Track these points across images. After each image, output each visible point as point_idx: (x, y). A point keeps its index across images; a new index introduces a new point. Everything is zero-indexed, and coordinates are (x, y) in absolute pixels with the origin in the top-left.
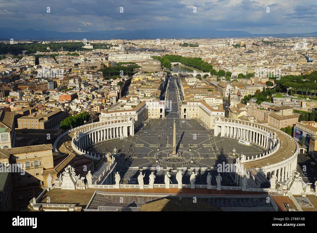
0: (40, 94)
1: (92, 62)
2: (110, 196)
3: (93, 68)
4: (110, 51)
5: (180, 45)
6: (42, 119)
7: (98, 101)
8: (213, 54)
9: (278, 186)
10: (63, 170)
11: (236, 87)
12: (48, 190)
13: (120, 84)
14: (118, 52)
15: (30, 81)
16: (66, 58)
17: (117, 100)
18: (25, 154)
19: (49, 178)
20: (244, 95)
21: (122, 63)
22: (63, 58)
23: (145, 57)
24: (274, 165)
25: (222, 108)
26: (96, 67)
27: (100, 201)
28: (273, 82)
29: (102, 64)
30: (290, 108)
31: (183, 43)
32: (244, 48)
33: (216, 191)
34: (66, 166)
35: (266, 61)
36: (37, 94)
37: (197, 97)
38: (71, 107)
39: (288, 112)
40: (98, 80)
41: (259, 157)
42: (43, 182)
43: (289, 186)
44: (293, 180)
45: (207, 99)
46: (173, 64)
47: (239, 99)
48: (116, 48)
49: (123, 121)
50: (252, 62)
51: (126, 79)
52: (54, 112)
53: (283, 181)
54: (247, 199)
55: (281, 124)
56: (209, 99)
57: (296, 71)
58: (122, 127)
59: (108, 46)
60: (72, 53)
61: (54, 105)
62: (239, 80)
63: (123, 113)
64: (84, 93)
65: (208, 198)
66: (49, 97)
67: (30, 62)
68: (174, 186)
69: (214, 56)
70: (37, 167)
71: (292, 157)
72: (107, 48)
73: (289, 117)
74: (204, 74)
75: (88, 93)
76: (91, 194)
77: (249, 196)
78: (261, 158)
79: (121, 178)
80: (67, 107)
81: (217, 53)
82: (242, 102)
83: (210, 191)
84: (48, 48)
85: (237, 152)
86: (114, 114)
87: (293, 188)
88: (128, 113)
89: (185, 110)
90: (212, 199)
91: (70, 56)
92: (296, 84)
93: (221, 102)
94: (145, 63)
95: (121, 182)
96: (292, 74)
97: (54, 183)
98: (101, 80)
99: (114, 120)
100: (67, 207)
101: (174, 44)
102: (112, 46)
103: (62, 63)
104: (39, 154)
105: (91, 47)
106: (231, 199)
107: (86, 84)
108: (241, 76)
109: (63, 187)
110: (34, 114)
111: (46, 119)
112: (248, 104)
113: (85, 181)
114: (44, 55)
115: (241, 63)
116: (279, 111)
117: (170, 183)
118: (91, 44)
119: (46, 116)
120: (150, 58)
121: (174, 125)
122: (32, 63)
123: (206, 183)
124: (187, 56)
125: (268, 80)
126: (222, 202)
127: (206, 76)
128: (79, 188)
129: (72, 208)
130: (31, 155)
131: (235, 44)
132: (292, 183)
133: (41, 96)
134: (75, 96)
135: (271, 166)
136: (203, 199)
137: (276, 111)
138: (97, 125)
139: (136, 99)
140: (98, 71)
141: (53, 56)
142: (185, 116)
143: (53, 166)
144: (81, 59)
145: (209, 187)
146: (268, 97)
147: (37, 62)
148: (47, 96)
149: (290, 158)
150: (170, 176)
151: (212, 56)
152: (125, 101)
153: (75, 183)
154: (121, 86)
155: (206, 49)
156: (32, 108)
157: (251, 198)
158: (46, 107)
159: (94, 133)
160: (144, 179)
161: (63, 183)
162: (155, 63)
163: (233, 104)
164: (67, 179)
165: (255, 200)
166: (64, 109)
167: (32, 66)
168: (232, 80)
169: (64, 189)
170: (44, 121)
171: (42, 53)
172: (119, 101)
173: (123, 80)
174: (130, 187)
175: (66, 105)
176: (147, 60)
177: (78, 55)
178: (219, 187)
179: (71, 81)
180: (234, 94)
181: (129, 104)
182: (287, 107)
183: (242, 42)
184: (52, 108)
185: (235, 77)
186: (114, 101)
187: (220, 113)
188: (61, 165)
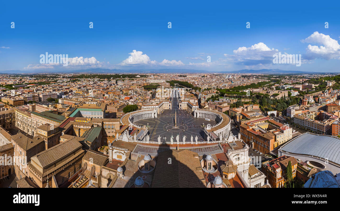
0: (117, 96)
1: (139, 83)
2: (144, 147)
3: (140, 86)
4: (147, 78)
5: (179, 76)
6: (117, 107)
7: (141, 100)
8: (193, 80)
9: (223, 139)
10: (124, 132)
11: (203, 95)
12: (116, 140)
13: (151, 93)
14: (151, 79)
15: (113, 90)
16: (128, 81)
17: (150, 100)
18: (108, 122)
19: (117, 135)
20: (207, 98)
21: (153, 84)
22: (127, 81)
23: (163, 81)
24: (221, 129)
25: (197, 104)
26: (141, 85)
27: (139, 149)
28: (219, 92)
29: (144, 84)
30: (226, 103)
31: (180, 75)
32: (206, 77)
33: (195, 145)
34: (125, 130)
35: (216, 83)
36: (115, 96)
37: (186, 99)
38: (129, 103)
39: (226, 105)
40: (142, 91)
41: (214, 126)
42: (115, 136)
43: (227, 138)
44: (229, 135)
45: (191, 100)
46: (175, 84)
47: (205, 100)
48: (150, 77)
49: (152, 110)
50: (210, 83)
51: (154, 91)
52: (122, 104)
53: (225, 136)
54: (210, 147)
55: (223, 110)
56: (192, 100)
57: (227, 87)
58: (152, 113)
59: (147, 76)
60: (131, 79)
61: (122, 101)
62: (205, 91)
63: (152, 107)
64: (135, 97)
65: (192, 149)
66: (120, 98)
67: (114, 83)
68: (175, 143)
69: (194, 81)
70: (113, 129)
71: (228, 124)
72: (146, 77)
73: (226, 107)
74: (189, 89)
75: (137, 97)
76: (135, 145)
77: (211, 146)
78: (215, 126)
79: (150, 138)
80: (128, 102)
81: (195, 80)
82: (206, 101)
83: (192, 145)
84: (121, 77)
85: (205, 124)
86: (148, 107)
87: (229, 139)
88: (154, 106)
89: (181, 105)
90: (193, 149)
91: (130, 80)
92: (228, 92)
93: (197, 101)
94: (162, 84)
95: (150, 140)
96: (226, 88)
97: (119, 137)
98: (143, 91)
99: (148, 109)
100: (124, 150)
101: (176, 75)
102: (148, 76)
103: (127, 83)
104: (114, 123)
105: (140, 77)
106: (202, 148)
107: (136, 92)
108: (205, 89)
109: (123, 140)
110: (113, 105)
111: (118, 107)
112: (209, 102)
113: (133, 138)
114: (120, 80)
115: (205, 84)
116: (222, 104)
117: (173, 142)
118: (140, 75)
119: (118, 106)
120: (165, 82)
121: (176, 112)
122: (115, 83)
123: (191, 141)
124: (182, 81)
125: (216, 91)
126: (198, 150)
127: (190, 90)
128: (130, 141)
129: (126, 151)
130: (111, 123)
131: (202, 76)
132: (229, 137)
133: (117, 97)
134: (131, 98)
135: (220, 130)
136: (189, 149)
137: (220, 104)
138: (140, 111)
139: (158, 100)
140: (142, 87)
141: (123, 80)
142: (181, 108)
143: (119, 129)
144: (135, 82)
145: (192, 143)
146: (217, 98)
147: (116, 83)
148: (119, 97)
149: (227, 125)
150: (173, 138)
151: (192, 81)
152: (153, 101)
153: (128, 139)
154: (152, 94)
155: (190, 78)
156: (113, 102)
157: (212, 147)
158: (119, 102)
159: (139, 115)
160: (161, 139)
161: (123, 138)
162: (167, 84)
163: (202, 102)
164: (125, 136)
165: (213, 147)
166: (126, 103)
167: (115, 84)
168: (201, 91)
169: (123, 141)
170: (118, 108)
171: (119, 79)
172: (151, 101)
173: (153, 91)
174: (154, 143)
175: (127, 101)
176: (164, 82)
177: (134, 80)
178: (197, 143)
179: (130, 91)
180: (202, 98)
181: (155, 102)
182: (225, 103)
183: (205, 75)
184: (121, 103)
185: (203, 90)
186: (148, 101)
187: (196, 107)
188: (123, 130)
